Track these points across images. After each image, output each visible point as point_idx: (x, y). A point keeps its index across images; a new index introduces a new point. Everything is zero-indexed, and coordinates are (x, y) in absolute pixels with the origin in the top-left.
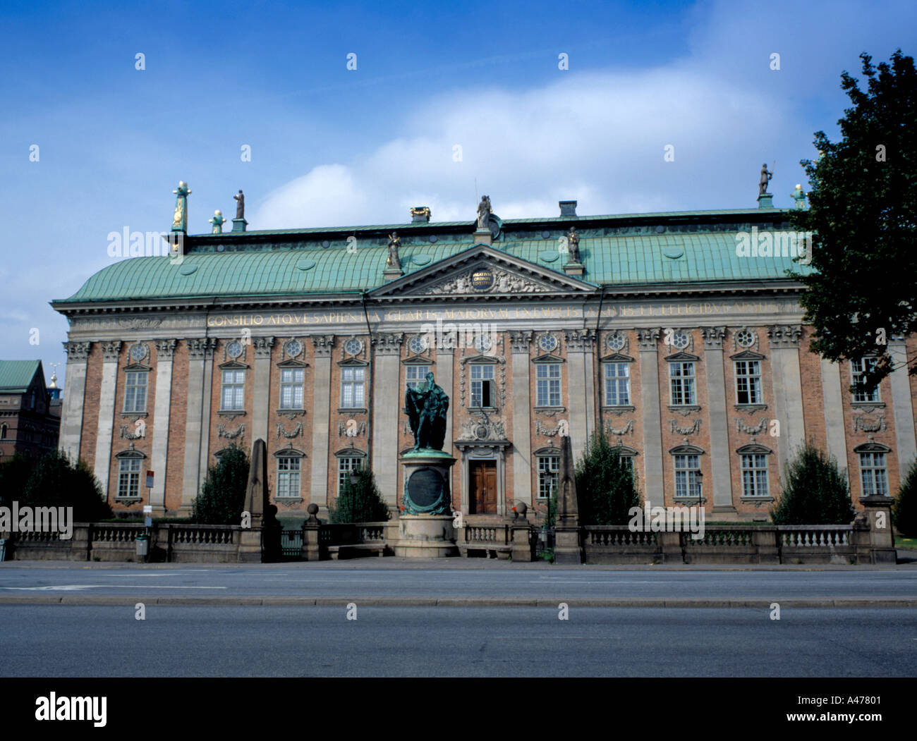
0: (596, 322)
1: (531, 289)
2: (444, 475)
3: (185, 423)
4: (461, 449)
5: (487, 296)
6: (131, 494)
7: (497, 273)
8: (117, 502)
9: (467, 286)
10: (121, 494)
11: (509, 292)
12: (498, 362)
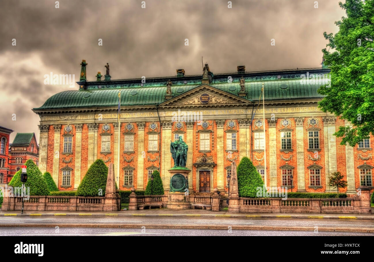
0: (251, 116)
1: (225, 102)
2: (186, 177)
3: (87, 156)
4: (196, 167)
5: (207, 105)
6: (67, 184)
7: (211, 96)
8: (62, 187)
9: (199, 101)
10: (63, 184)
11: (215, 104)
12: (211, 132)
